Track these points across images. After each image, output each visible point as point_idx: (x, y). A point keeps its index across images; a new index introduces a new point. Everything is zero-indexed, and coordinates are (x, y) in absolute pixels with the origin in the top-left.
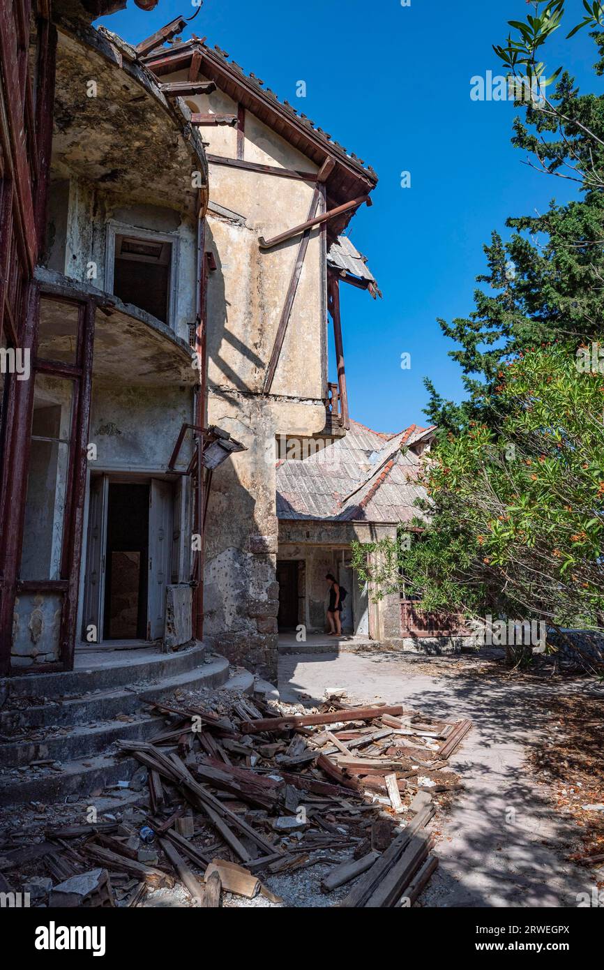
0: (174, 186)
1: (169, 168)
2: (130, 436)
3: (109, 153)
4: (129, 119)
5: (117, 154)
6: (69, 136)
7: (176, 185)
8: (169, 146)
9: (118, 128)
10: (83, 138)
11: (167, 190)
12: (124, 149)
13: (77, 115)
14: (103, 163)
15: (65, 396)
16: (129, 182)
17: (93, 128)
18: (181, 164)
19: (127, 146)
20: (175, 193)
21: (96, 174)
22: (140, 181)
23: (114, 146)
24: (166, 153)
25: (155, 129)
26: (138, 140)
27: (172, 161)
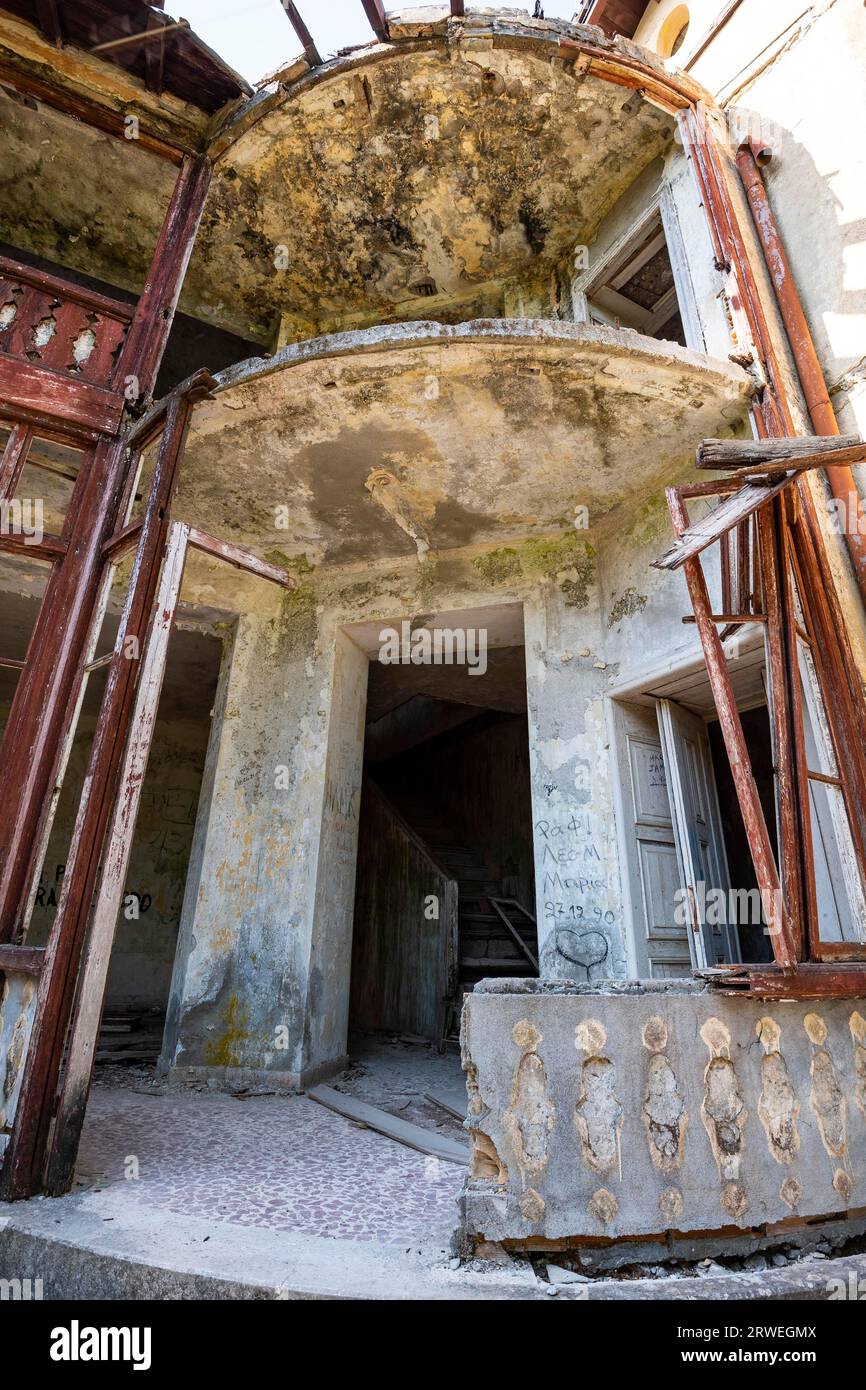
0: (598, 129)
1: (544, 117)
2: (662, 597)
3: (479, 204)
4: (408, 133)
5: (484, 193)
6: (428, 242)
7: (598, 123)
8: (488, 89)
9: (425, 162)
10: (437, 227)
11: (602, 150)
12: (476, 176)
13: (389, 210)
14: (499, 228)
15: (529, 584)
16: (555, 206)
17: (420, 201)
18: (540, 85)
19: (469, 166)
20: (618, 137)
21: (521, 250)
22: (561, 187)
23: (465, 188)
24: (501, 103)
25: (439, 97)
26: (460, 141)
27: (527, 102)
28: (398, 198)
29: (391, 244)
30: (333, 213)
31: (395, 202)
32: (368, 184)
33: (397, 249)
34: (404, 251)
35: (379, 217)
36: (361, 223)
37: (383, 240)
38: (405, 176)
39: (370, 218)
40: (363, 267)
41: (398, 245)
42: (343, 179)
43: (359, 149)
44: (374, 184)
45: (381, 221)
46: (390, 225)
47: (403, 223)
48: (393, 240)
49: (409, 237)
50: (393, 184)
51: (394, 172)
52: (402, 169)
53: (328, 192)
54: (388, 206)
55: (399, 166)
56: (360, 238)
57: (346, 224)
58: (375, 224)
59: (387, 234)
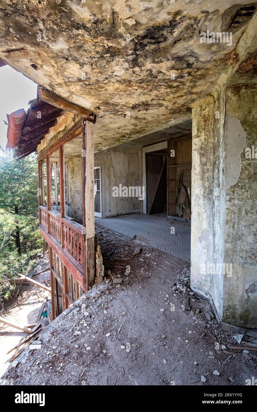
28: (112, 34)
29: (162, 45)
30: (123, 78)
31: (115, 37)
32: (98, 56)
33: (170, 40)
34: (175, 35)
35: (130, 52)
36: (135, 63)
37: (155, 51)
38: (84, 27)
39: (130, 58)
40: (177, 67)
41: (165, 39)
42: (94, 71)
43: (67, 59)
44: (97, 52)
45: (135, 50)
46: (141, 44)
47: (141, 32)
48: (159, 42)
49: (160, 28)
50: (96, 38)
51: (83, 36)
52: (78, 29)
53: (106, 78)
54: (119, 43)
55: (75, 32)
56: (149, 65)
57: (134, 72)
58: (137, 55)
59: (150, 48)
